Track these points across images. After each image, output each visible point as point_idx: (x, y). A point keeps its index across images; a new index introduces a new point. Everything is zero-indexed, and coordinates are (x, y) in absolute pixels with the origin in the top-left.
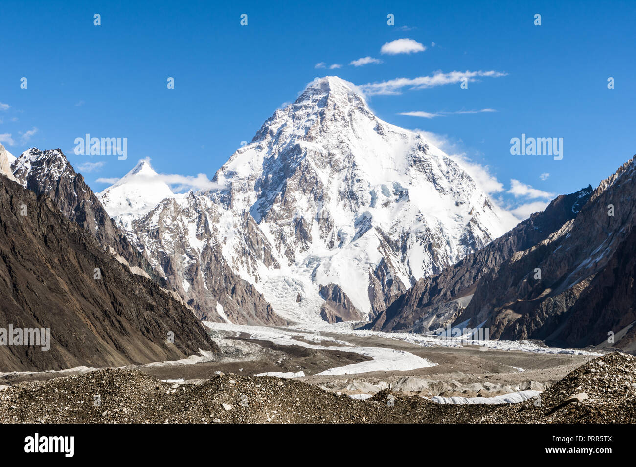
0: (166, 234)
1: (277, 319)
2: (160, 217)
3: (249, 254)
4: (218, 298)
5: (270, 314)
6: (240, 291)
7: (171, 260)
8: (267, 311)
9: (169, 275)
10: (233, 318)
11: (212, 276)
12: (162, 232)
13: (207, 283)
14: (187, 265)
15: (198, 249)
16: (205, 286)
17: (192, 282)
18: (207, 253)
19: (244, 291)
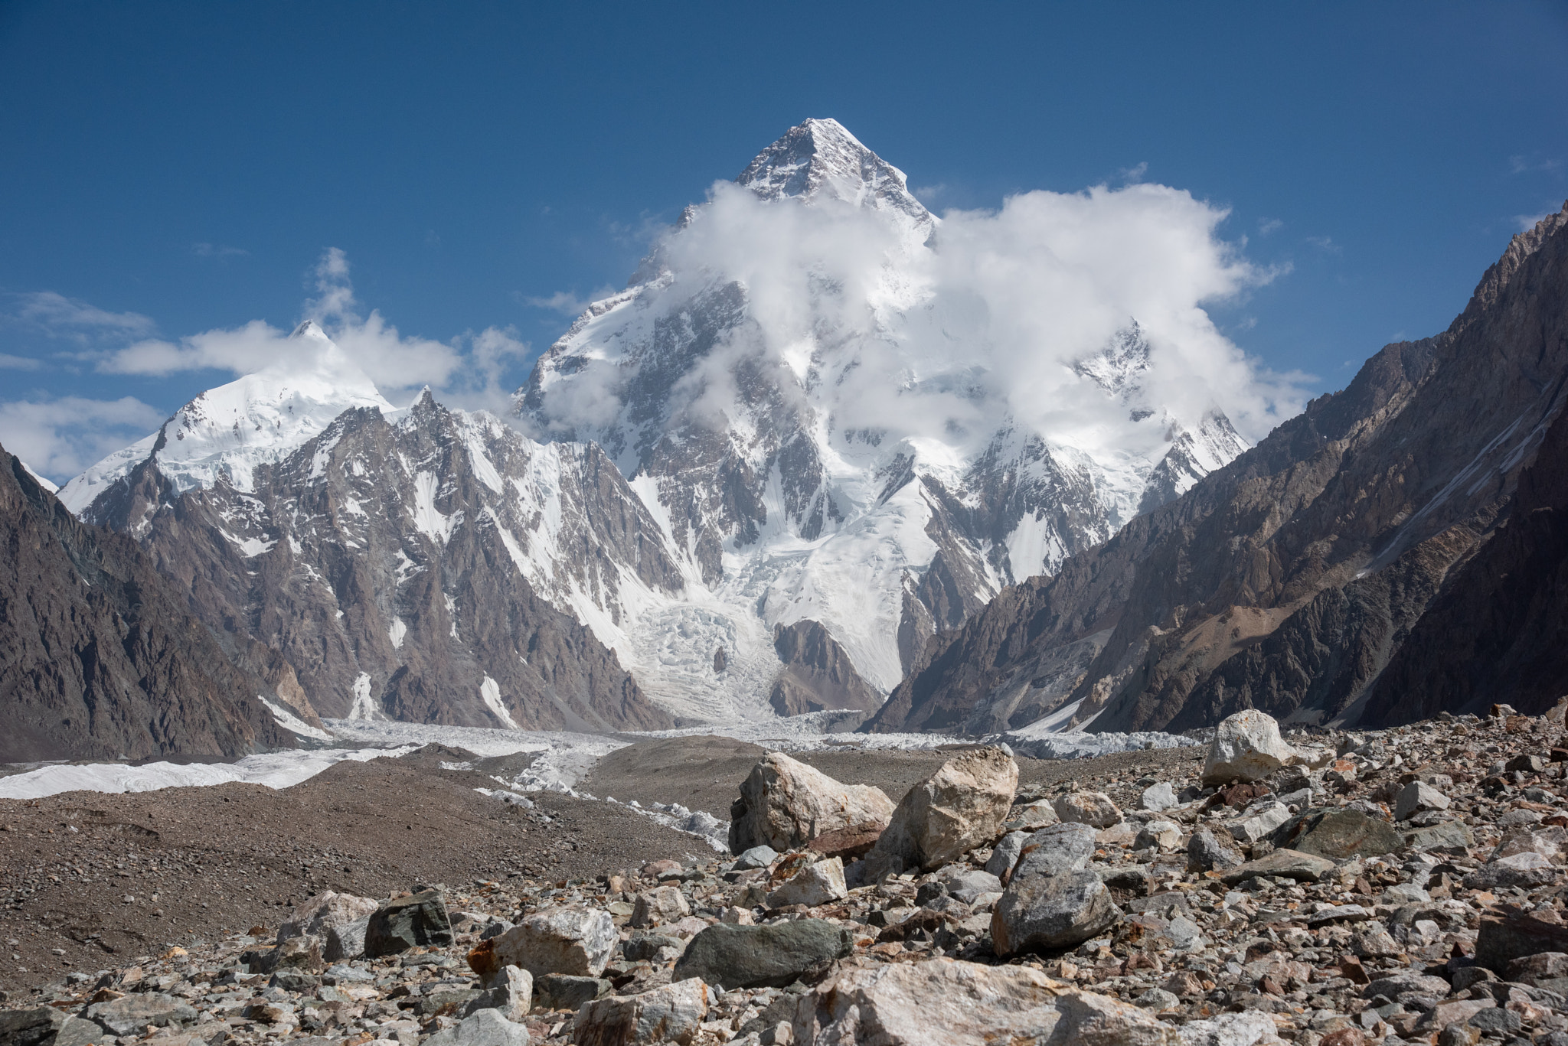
0: (350, 500)
1: (648, 714)
2: (332, 456)
3: (599, 552)
4: (486, 662)
5: (630, 699)
6: (551, 643)
7: (354, 565)
8: (624, 693)
9: (348, 605)
10: (526, 715)
11: (475, 606)
12: (338, 495)
13: (458, 625)
14: (402, 579)
15: (439, 537)
16: (453, 633)
17: (415, 623)
18: (462, 547)
19: (562, 643)
